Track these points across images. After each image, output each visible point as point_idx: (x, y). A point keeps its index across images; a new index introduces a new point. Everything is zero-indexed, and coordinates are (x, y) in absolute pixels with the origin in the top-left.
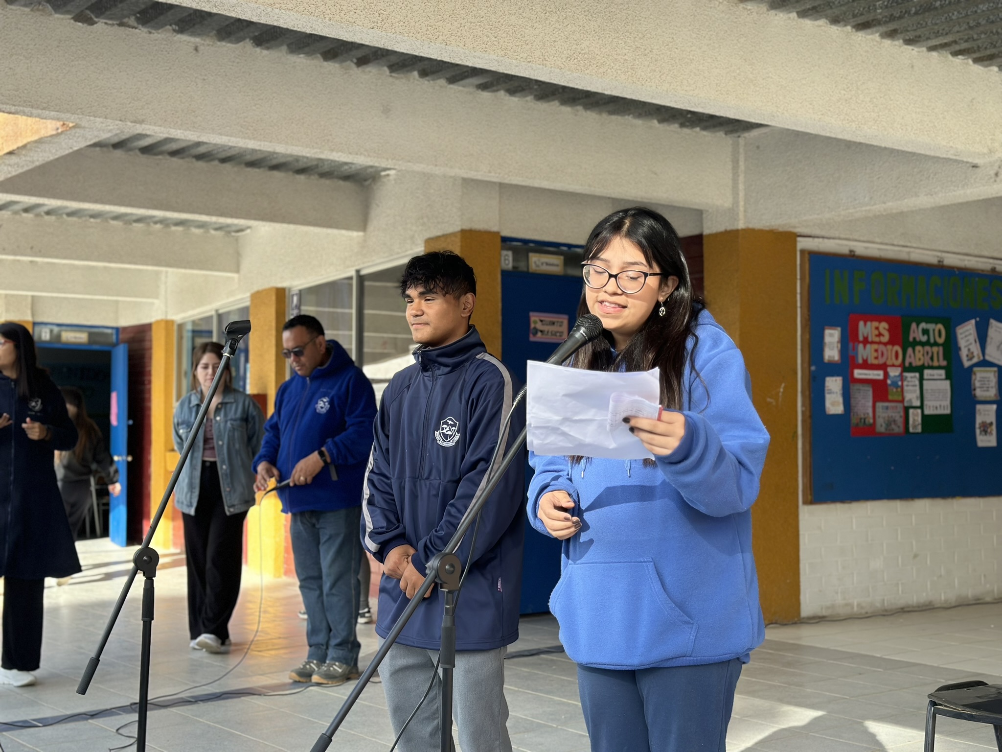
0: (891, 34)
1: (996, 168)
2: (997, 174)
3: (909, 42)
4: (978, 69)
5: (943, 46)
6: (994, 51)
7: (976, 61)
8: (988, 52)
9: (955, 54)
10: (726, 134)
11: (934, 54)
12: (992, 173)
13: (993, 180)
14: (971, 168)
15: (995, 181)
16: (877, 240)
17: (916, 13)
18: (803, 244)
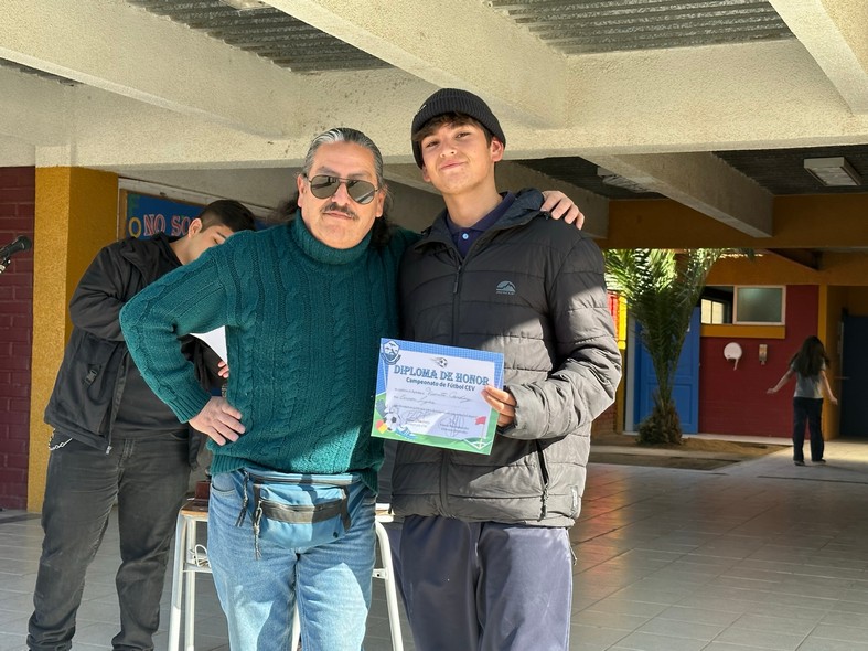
0: (217, 35)
1: (286, 147)
2: (286, 152)
3: (229, 41)
4: (277, 67)
5: (254, 49)
6: (291, 58)
7: (275, 62)
8: (286, 58)
9: (262, 55)
11: (246, 52)
12: (284, 150)
13: (283, 156)
14: (267, 144)
15: (285, 157)
16: (183, 186)
17: (238, 25)
18: (123, 184)
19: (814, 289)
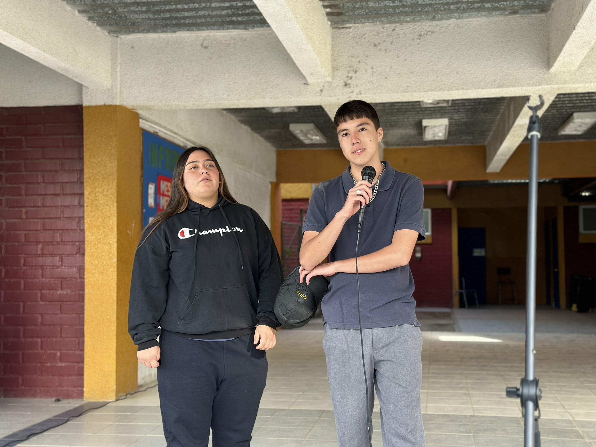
1: (321, 87)
2: (321, 91)
10: (109, 33)
12: (318, 89)
13: (318, 94)
14: (303, 85)
15: (320, 95)
18: (141, 123)
19: (449, 211)
